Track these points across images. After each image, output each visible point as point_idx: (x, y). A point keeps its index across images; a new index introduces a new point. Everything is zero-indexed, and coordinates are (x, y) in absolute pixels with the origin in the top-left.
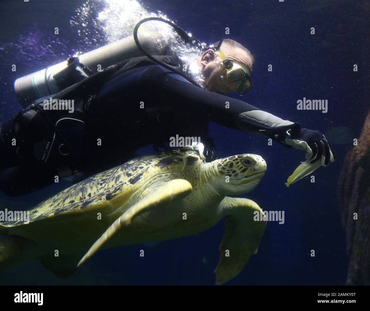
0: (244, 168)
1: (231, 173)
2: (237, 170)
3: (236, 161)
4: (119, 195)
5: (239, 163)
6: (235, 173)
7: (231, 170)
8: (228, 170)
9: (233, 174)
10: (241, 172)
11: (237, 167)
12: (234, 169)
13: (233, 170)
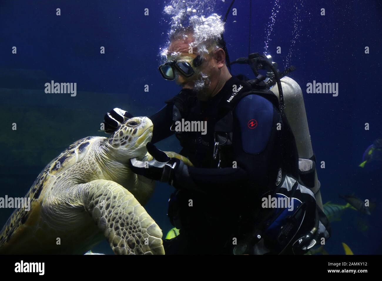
0: (133, 130)
1: (125, 141)
2: (128, 134)
3: (123, 128)
4: (31, 214)
5: (127, 128)
6: (128, 138)
7: (123, 138)
8: (121, 139)
9: (127, 140)
10: (133, 135)
11: (126, 133)
12: (125, 135)
13: (125, 137)
